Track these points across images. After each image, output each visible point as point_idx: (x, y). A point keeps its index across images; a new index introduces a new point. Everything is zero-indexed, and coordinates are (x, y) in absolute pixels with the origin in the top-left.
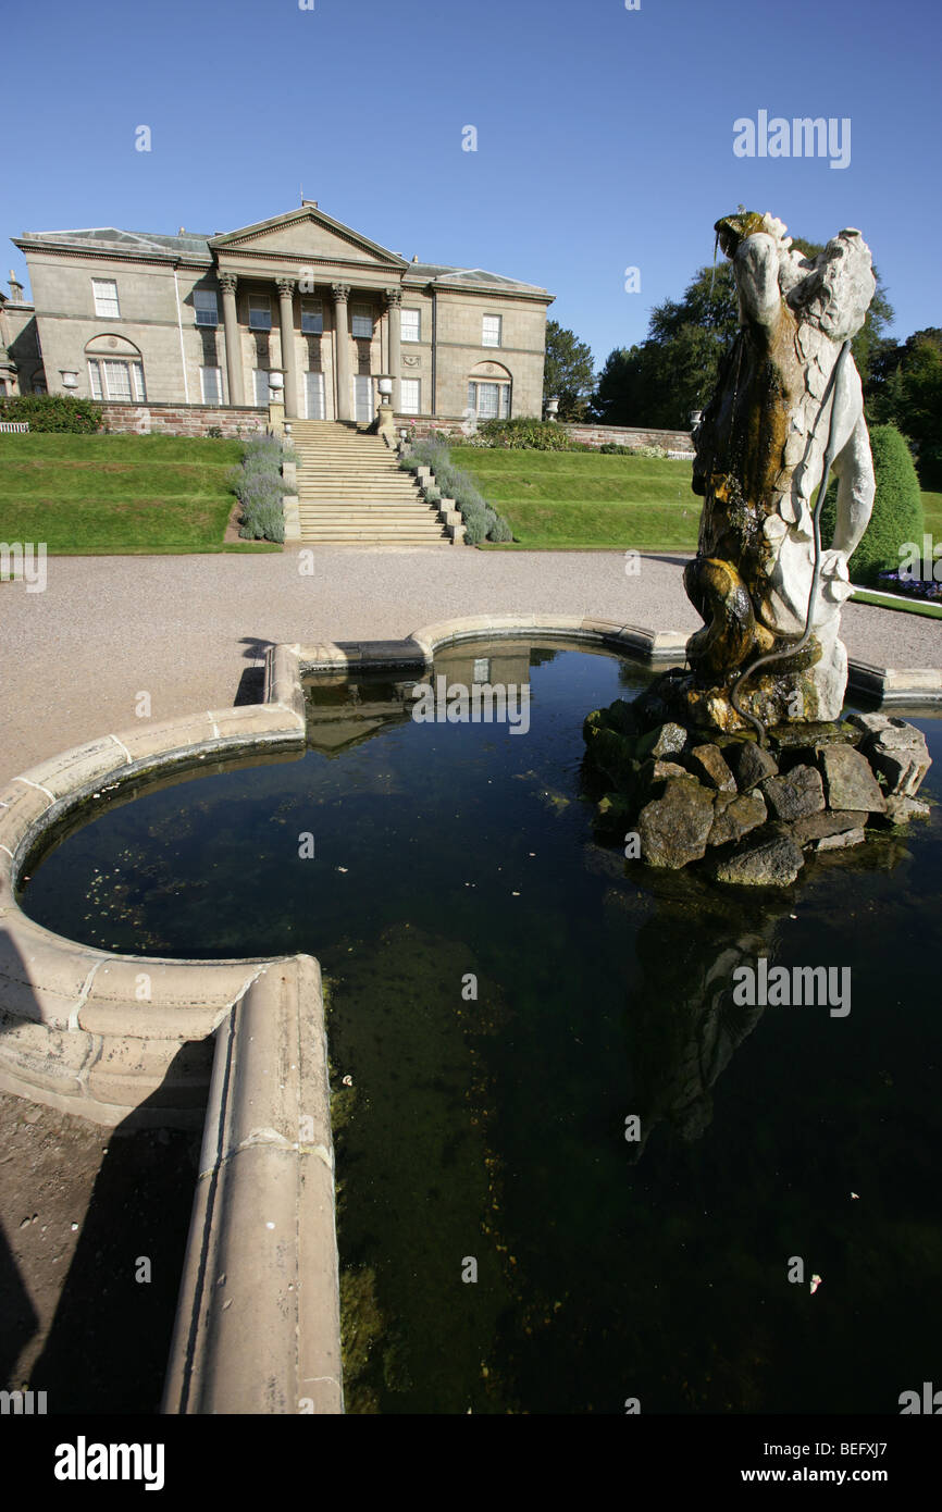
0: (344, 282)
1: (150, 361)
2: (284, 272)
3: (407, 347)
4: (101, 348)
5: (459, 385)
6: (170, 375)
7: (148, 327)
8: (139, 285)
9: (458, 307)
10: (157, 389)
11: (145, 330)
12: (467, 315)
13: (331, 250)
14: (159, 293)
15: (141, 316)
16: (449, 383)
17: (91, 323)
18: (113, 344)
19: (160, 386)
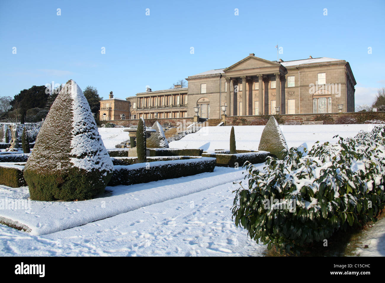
0: (261, 73)
1: (212, 103)
2: (243, 74)
3: (289, 89)
4: (201, 101)
5: (309, 100)
6: (217, 107)
7: (212, 94)
8: (212, 84)
9: (307, 73)
10: (213, 111)
11: (211, 95)
12: (311, 75)
13: (257, 65)
14: (216, 85)
15: (211, 91)
16: (305, 99)
17: (199, 95)
18: (204, 100)
19: (213, 110)
